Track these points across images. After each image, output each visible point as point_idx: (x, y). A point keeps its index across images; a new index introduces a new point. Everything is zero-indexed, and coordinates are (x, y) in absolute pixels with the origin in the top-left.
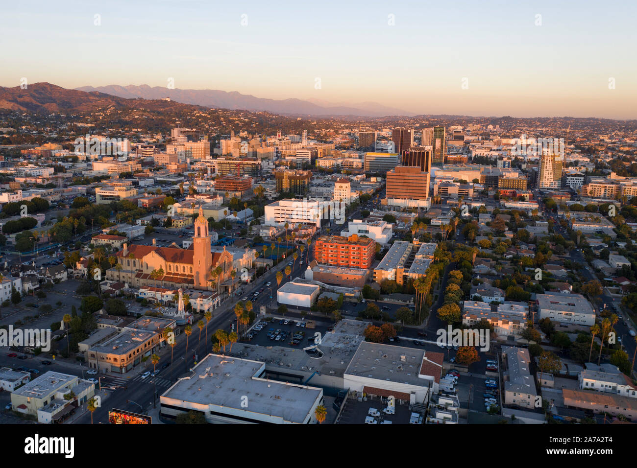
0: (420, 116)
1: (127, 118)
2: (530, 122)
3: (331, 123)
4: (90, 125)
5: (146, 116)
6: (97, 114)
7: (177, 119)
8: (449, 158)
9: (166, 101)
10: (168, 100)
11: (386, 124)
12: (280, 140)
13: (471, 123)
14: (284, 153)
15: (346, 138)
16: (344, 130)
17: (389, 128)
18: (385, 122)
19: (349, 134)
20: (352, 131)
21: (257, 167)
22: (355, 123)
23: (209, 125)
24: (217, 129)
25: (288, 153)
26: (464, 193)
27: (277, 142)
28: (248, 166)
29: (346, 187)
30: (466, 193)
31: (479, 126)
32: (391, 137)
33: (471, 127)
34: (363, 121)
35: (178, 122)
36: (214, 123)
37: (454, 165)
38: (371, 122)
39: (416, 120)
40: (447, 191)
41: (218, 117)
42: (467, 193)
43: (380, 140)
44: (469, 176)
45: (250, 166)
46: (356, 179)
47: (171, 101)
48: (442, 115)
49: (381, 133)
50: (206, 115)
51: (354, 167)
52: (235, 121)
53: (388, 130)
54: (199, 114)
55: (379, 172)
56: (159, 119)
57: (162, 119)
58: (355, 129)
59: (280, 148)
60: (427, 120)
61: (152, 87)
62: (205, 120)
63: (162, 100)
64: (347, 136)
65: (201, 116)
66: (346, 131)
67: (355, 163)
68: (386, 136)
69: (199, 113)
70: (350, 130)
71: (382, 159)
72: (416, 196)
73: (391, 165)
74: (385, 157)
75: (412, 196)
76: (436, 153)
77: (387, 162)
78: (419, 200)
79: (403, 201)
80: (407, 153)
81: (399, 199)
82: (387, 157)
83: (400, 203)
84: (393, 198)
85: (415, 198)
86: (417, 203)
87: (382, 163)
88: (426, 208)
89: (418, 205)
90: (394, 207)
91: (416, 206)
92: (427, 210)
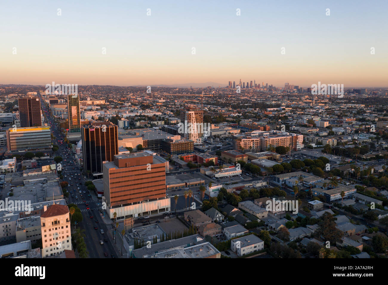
29: (67, 220)
44: (133, 143)
46: (9, 167)
55: (29, 150)
71: (31, 134)
72: (153, 195)
73: (44, 140)
74: (36, 132)
75: (148, 196)
76: (73, 120)
77: (39, 138)
78: (156, 200)
79: (137, 205)
80: (92, 130)
81: (130, 204)
82: (38, 132)
83: (133, 210)
84: (120, 206)
85: (152, 198)
86: (157, 204)
87: (32, 140)
88: (167, 209)
89: (158, 206)
90: (125, 218)
91: (155, 208)
92: (169, 210)
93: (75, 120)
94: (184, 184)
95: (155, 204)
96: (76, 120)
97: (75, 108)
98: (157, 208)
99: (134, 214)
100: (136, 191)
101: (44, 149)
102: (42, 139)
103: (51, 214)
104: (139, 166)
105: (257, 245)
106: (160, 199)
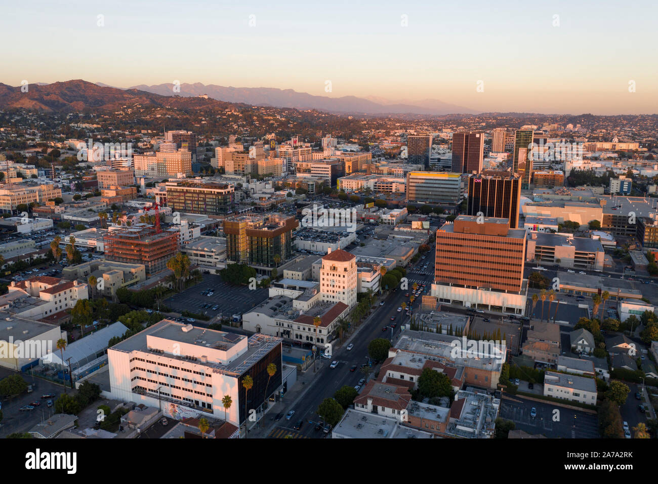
0: (486, 114)
1: (148, 117)
2: (616, 120)
3: (385, 123)
4: (95, 126)
5: (170, 115)
6: (116, 113)
7: (203, 119)
8: (537, 175)
9: (203, 99)
10: (206, 97)
11: (447, 123)
12: (296, 148)
13: (545, 121)
14: (298, 166)
15: (397, 141)
16: (396, 131)
17: (451, 128)
18: (447, 121)
19: (402, 136)
20: (406, 131)
21: (225, 199)
22: (411, 122)
23: (238, 125)
24: (247, 130)
25: (304, 166)
26: (586, 258)
27: (291, 151)
28: (211, 196)
29: (345, 270)
30: (590, 258)
31: (556, 125)
32: (452, 140)
33: (547, 127)
34: (422, 120)
35: (204, 122)
36: (245, 123)
37: (550, 191)
38: (430, 121)
39: (482, 119)
40: (553, 253)
41: (251, 117)
42: (594, 259)
43: (438, 144)
44: (583, 216)
45: (214, 197)
46: (390, 218)
47: (209, 99)
48: (510, 113)
49: (440, 134)
50: (238, 114)
51: (394, 191)
52: (270, 120)
53: (449, 130)
54: (230, 113)
55: (430, 203)
56: (184, 119)
57: (187, 118)
58: (410, 129)
59: (294, 159)
60: (495, 118)
61: (205, 85)
62: (236, 118)
63: (199, 97)
64: (399, 138)
65: (232, 115)
66: (399, 132)
67: (394, 185)
68: (446, 138)
69: (231, 111)
70: (404, 131)
71: (434, 182)
72: (499, 283)
73: (449, 192)
74: (440, 180)
75: (490, 282)
76: (519, 169)
77: (442, 188)
78: (503, 291)
79: (471, 291)
80: (478, 181)
81: (462, 286)
82: (443, 180)
83: (464, 296)
84: (448, 285)
85: (496, 286)
86: (501, 298)
87: (435, 189)
88: (520, 310)
89: (503, 302)
90: (451, 302)
91: (498, 303)
92: (523, 313)
93: (522, 171)
94: (596, 291)
95: (499, 297)
96: (524, 170)
97: (524, 150)
98: (500, 305)
99: (465, 302)
100: (473, 271)
101: (448, 205)
102: (447, 190)
103: (331, 258)
104: (484, 235)
105: (582, 393)
106: (509, 292)
